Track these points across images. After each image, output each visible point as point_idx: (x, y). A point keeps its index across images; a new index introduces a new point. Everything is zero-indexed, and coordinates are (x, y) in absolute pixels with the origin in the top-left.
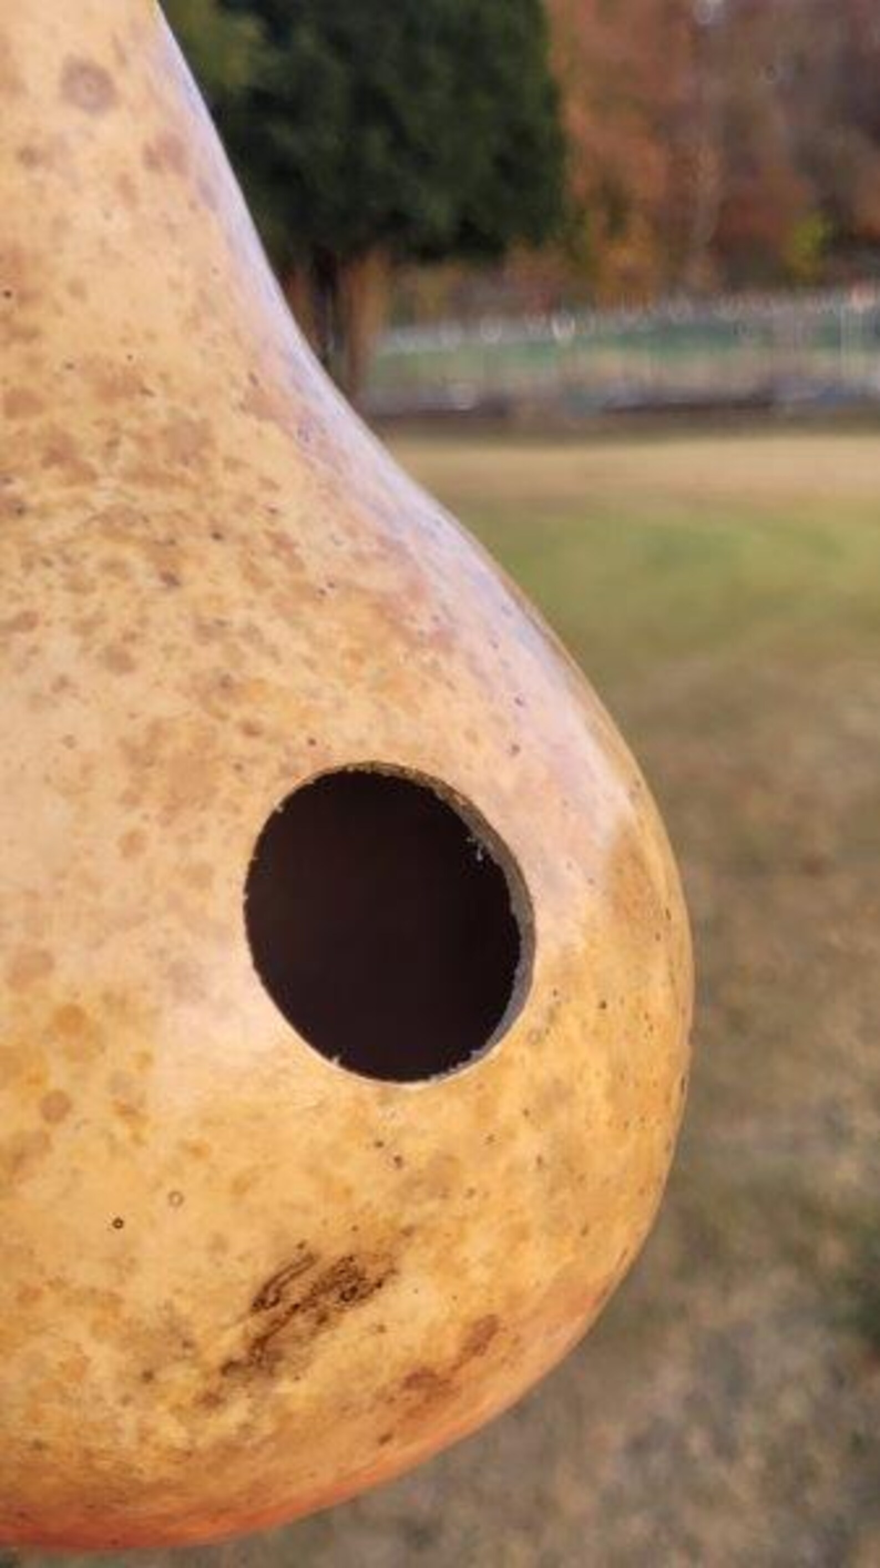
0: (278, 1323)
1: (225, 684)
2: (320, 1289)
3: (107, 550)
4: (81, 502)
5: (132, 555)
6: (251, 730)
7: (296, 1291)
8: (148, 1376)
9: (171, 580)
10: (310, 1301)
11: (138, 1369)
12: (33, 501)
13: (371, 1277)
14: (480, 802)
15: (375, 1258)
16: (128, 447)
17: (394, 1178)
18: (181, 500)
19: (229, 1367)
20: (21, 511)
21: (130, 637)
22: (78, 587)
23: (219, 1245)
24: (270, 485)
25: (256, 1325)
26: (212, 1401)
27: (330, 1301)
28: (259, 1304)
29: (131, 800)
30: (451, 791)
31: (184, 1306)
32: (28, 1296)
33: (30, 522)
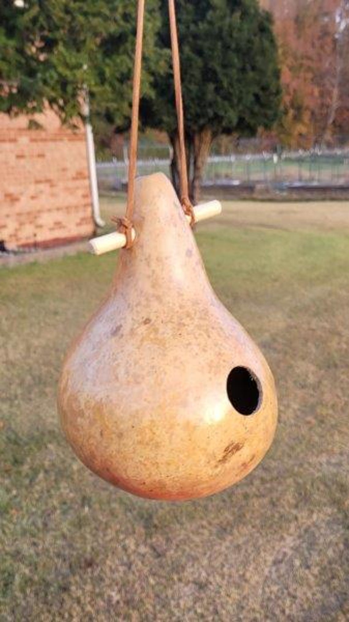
0: (227, 454)
1: (220, 354)
2: (233, 448)
3: (199, 332)
4: (192, 323)
5: (202, 332)
6: (224, 361)
7: (230, 448)
8: (209, 462)
9: (209, 336)
10: (232, 450)
11: (208, 461)
12: (186, 323)
13: (240, 447)
14: (254, 371)
15: (241, 444)
16: (198, 313)
17: (245, 431)
18: (207, 322)
19: (220, 461)
20: (184, 325)
21: (206, 346)
22: (196, 338)
23: (222, 441)
24: (217, 318)
25: (224, 454)
26: (216, 467)
27: (234, 451)
28: (225, 450)
29: (210, 372)
30: (250, 370)
31: (215, 451)
32: (194, 448)
33: (186, 327)
